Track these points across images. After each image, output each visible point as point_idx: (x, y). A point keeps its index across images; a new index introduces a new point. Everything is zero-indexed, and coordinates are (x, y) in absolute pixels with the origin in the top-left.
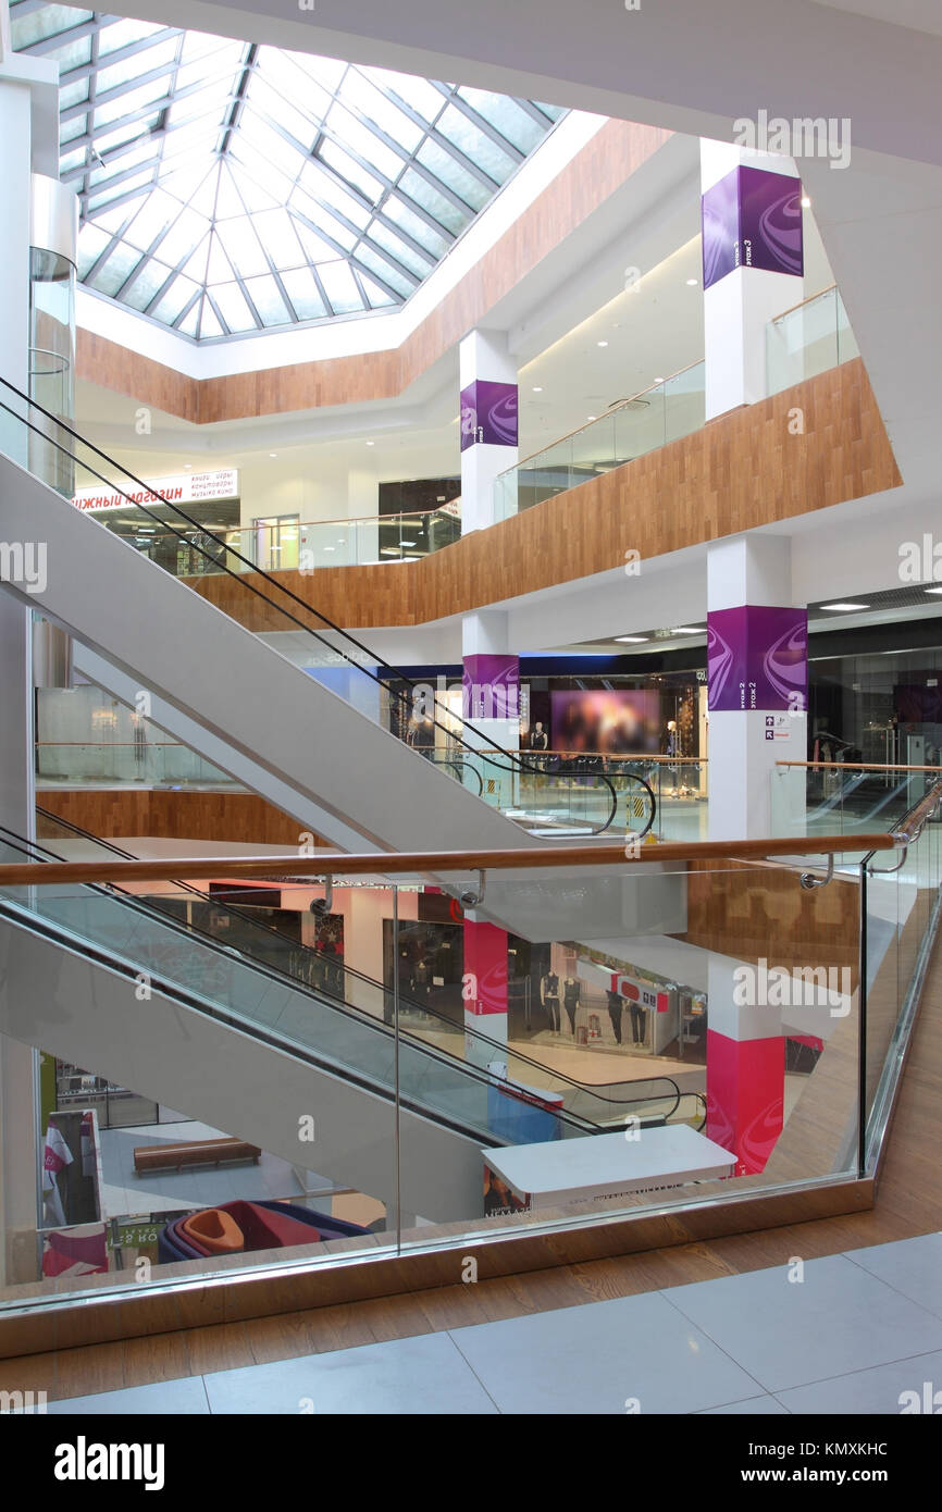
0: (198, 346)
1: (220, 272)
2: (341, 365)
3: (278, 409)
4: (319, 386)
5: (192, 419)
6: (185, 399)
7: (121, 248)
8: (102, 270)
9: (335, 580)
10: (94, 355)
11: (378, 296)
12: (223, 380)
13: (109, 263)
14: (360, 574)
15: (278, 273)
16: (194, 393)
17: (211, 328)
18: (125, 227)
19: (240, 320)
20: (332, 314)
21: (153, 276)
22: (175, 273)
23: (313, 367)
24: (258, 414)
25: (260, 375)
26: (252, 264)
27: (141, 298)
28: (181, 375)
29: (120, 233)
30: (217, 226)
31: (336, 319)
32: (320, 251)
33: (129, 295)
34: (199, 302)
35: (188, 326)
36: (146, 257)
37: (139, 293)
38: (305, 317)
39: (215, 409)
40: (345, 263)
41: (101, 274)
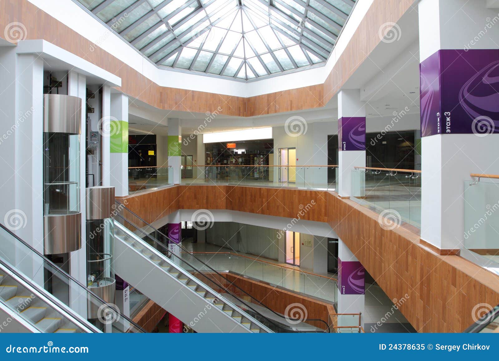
0: (247, 83)
1: (250, 54)
2: (301, 91)
3: (276, 111)
4: (291, 101)
5: (243, 116)
6: (240, 108)
7: (202, 53)
8: (196, 63)
9: (294, 196)
10: (193, 99)
11: (315, 59)
12: (255, 98)
13: (198, 59)
14: (304, 195)
15: (272, 52)
16: (245, 104)
17: (251, 75)
18: (203, 44)
19: (261, 71)
20: (298, 67)
21: (220, 60)
22: (230, 56)
23: (288, 92)
24: (268, 113)
25: (269, 95)
26: (262, 49)
27: (217, 69)
28: (238, 98)
29: (200, 48)
30: (245, 35)
31: (298, 69)
32: (288, 42)
33: (211, 70)
34: (244, 65)
35: (241, 75)
36: (215, 54)
37: (215, 67)
38: (287, 69)
39: (252, 110)
40: (298, 46)
41: (196, 64)
